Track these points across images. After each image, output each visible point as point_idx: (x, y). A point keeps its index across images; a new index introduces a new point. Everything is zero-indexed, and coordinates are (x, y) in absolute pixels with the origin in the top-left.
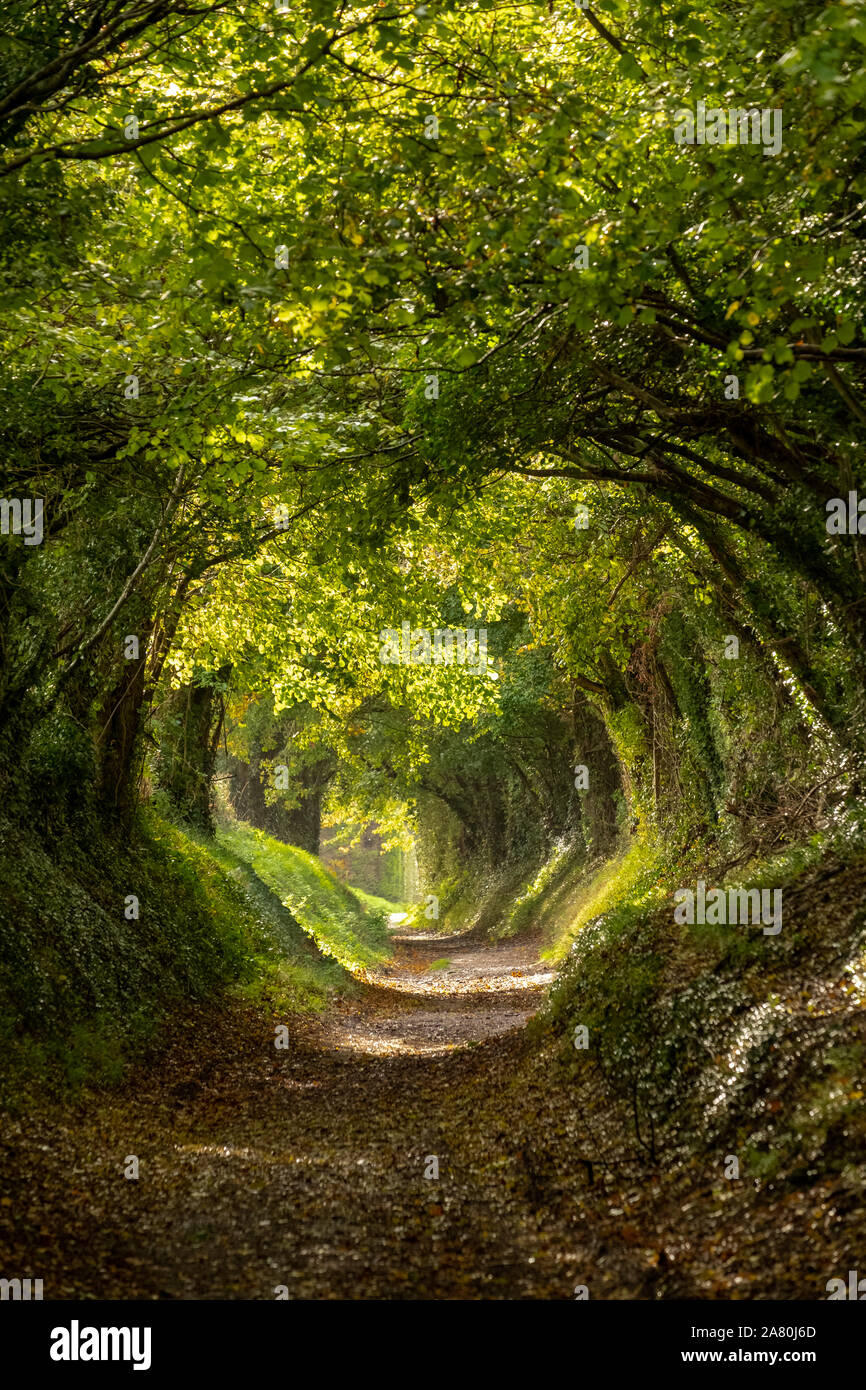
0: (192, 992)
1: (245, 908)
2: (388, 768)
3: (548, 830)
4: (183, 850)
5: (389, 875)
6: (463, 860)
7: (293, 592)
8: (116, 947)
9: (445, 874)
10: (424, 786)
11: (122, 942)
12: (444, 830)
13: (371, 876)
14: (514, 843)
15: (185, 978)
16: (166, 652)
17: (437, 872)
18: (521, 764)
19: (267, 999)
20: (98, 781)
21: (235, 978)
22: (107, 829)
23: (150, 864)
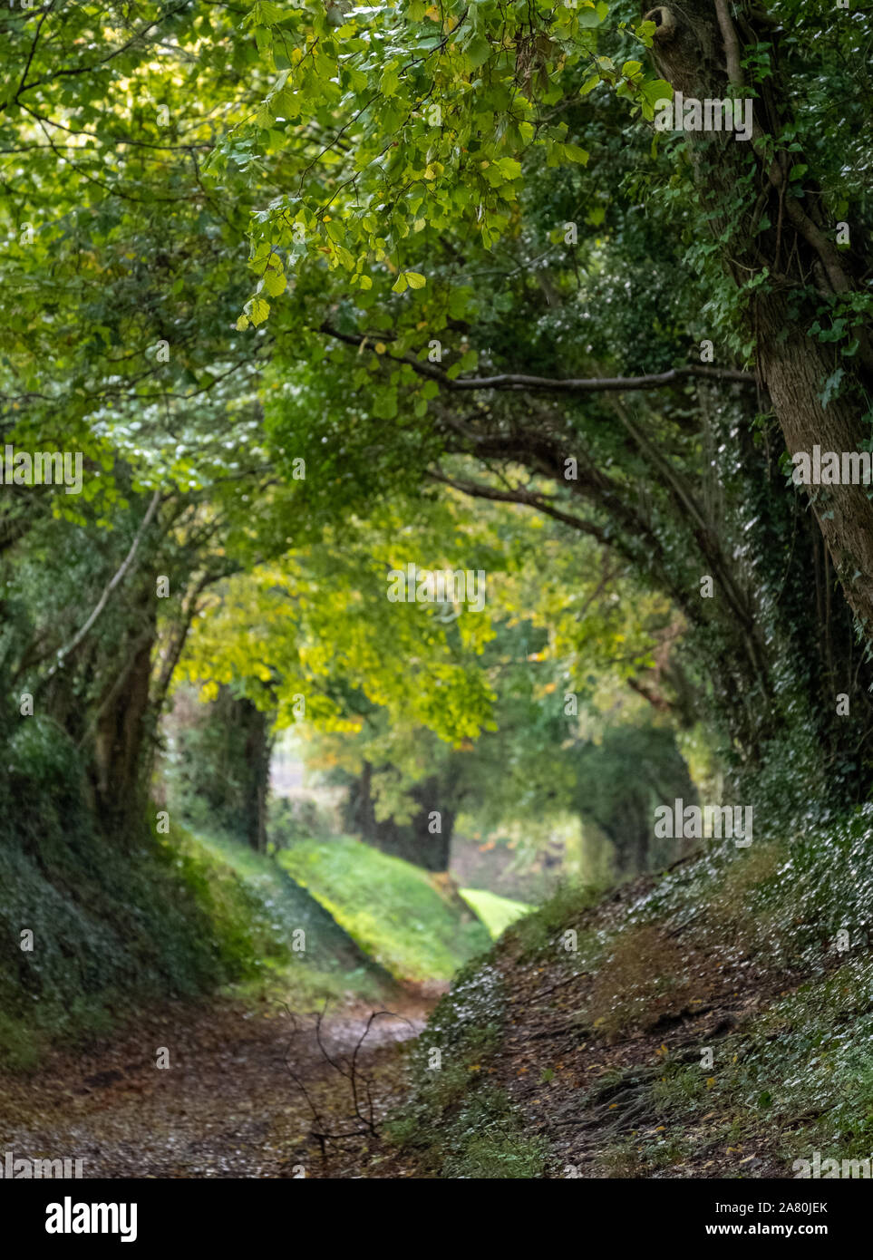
0: (175, 990)
1: (261, 914)
8: (85, 945)
15: (168, 976)
16: (176, 662)
19: (263, 999)
20: (103, 785)
21: (234, 979)
22: (108, 831)
23: (150, 867)
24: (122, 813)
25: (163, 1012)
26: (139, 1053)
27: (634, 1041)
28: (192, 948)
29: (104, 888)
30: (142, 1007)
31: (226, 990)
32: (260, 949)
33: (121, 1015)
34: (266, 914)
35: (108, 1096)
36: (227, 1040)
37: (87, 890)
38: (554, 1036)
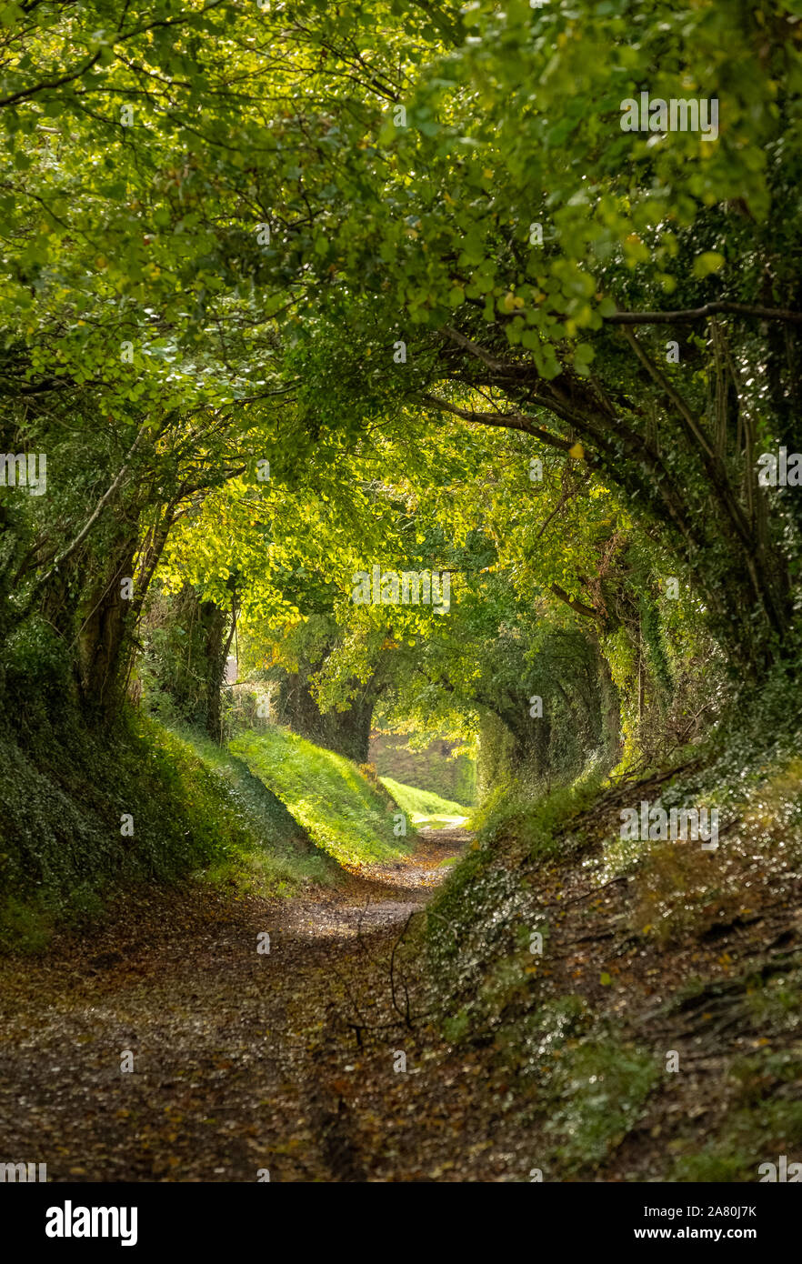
0: (155, 875)
1: (227, 802)
2: (446, 681)
3: (584, 744)
4: (167, 747)
5: (464, 781)
6: (514, 769)
7: (272, 517)
8: (76, 832)
9: (498, 782)
10: (479, 699)
11: (82, 828)
12: (500, 740)
13: (447, 782)
14: (556, 755)
15: (149, 862)
16: (154, 567)
17: (494, 778)
18: (562, 682)
19: (233, 884)
20: (85, 682)
21: (205, 865)
22: (91, 726)
23: (129, 759)
24: (103, 708)
25: (146, 896)
26: (129, 936)
27: (688, 948)
29: (90, 779)
30: (126, 891)
31: (199, 875)
32: (226, 837)
33: (109, 898)
35: (113, 977)
36: (206, 924)
37: (75, 780)
38: (599, 940)
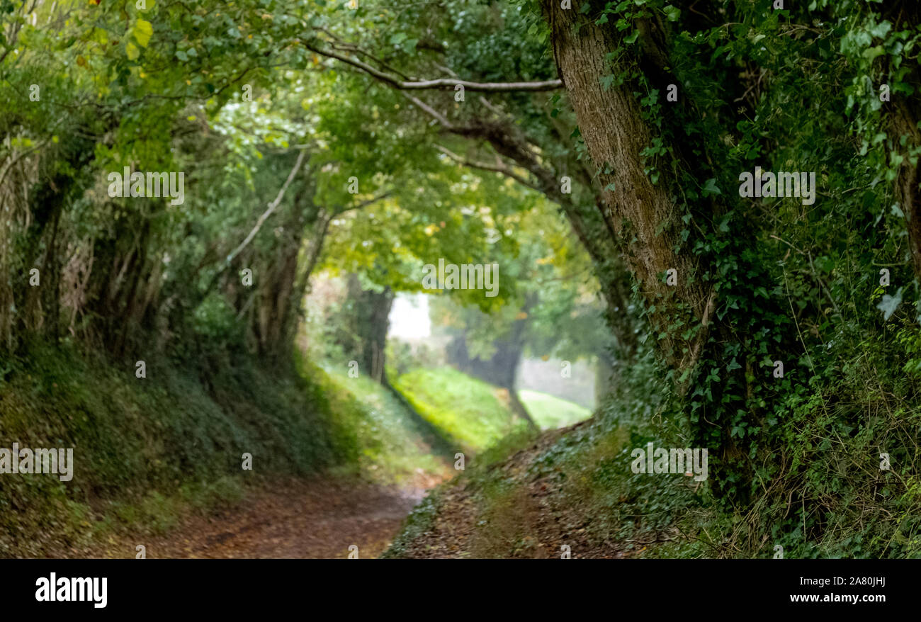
20: (263, 340)
21: (340, 463)
28: (312, 444)
31: (333, 471)
32: (363, 444)
34: (369, 421)
37: (243, 406)
